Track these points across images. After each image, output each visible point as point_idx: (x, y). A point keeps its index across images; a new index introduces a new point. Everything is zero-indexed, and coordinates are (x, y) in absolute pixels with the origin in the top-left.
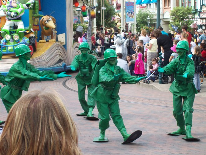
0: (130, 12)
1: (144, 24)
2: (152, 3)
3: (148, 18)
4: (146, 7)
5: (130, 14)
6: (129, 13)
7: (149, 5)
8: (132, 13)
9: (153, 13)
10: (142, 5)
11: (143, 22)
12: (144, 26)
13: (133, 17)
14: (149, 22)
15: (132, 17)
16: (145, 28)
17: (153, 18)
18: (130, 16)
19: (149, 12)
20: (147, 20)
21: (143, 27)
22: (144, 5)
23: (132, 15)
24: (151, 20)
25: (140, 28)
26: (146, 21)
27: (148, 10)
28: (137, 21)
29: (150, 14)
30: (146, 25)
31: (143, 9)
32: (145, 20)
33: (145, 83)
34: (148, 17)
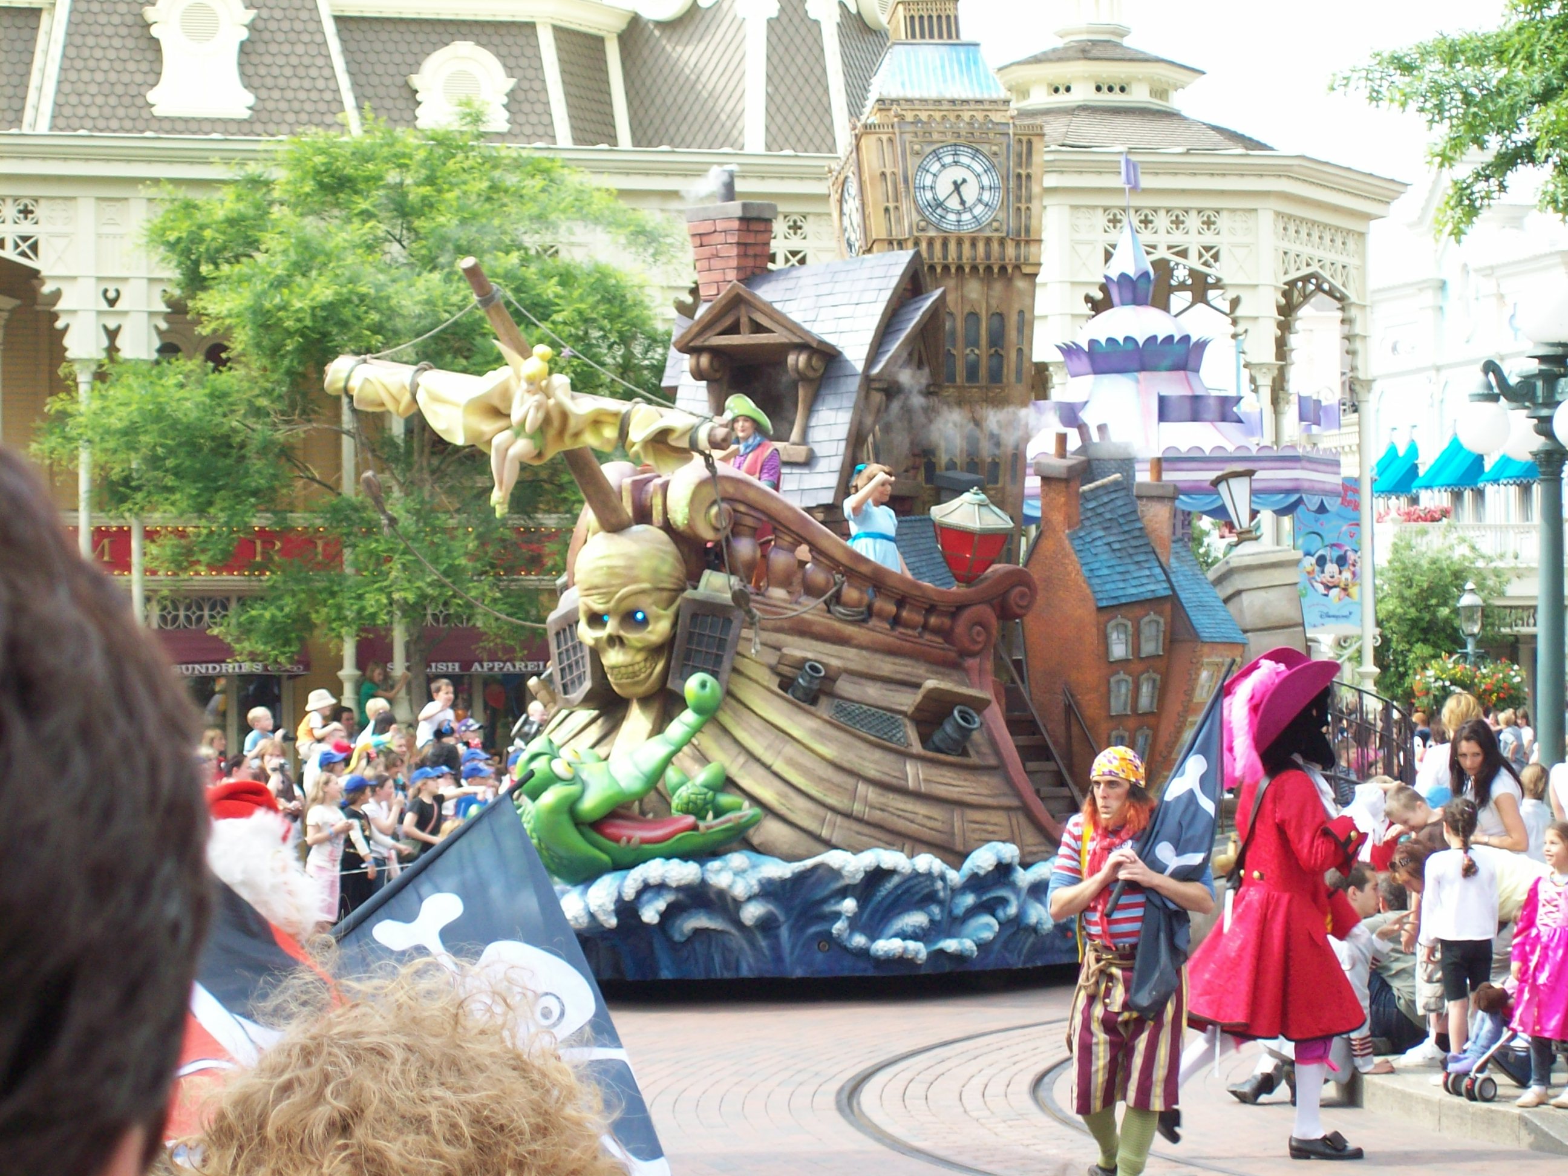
0: (1332, 554)
1: (1435, 646)
2: (1496, 481)
3: (1466, 600)
4: (1445, 513)
5: (1331, 568)
6: (1321, 561)
7: (1468, 495)
8: (1341, 561)
9: (1502, 557)
10: (1415, 501)
11: (1425, 631)
12: (1436, 656)
13: (1354, 591)
14: (1476, 629)
15: (1345, 589)
16: (1443, 670)
17: (1502, 594)
18: (1328, 588)
19: (1473, 548)
20: (1456, 611)
21: (1424, 668)
22: (1433, 499)
23: (1347, 575)
24: (1487, 613)
25: (1402, 676)
26: (1447, 621)
27: (1463, 540)
28: (1379, 624)
29: (1480, 564)
30: (1451, 654)
31: (1425, 533)
32: (1444, 612)
33: (1459, 1094)
34: (1462, 590)
